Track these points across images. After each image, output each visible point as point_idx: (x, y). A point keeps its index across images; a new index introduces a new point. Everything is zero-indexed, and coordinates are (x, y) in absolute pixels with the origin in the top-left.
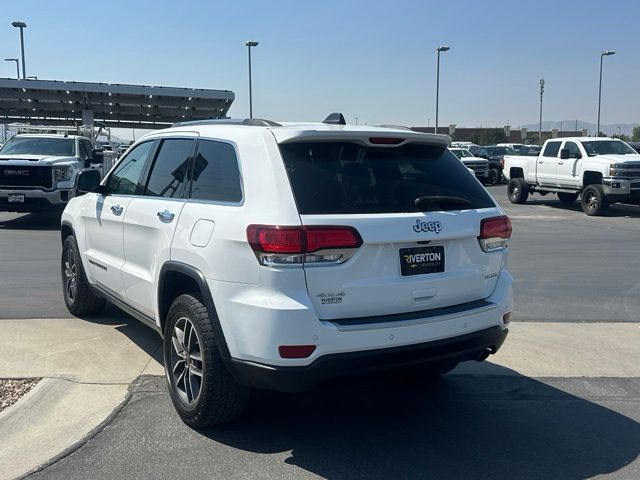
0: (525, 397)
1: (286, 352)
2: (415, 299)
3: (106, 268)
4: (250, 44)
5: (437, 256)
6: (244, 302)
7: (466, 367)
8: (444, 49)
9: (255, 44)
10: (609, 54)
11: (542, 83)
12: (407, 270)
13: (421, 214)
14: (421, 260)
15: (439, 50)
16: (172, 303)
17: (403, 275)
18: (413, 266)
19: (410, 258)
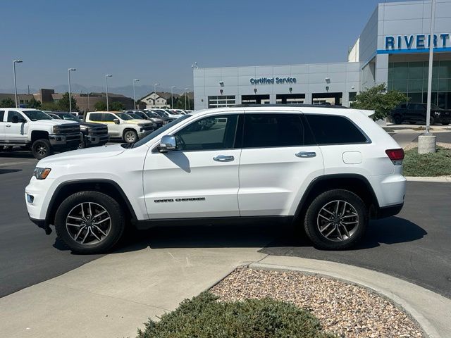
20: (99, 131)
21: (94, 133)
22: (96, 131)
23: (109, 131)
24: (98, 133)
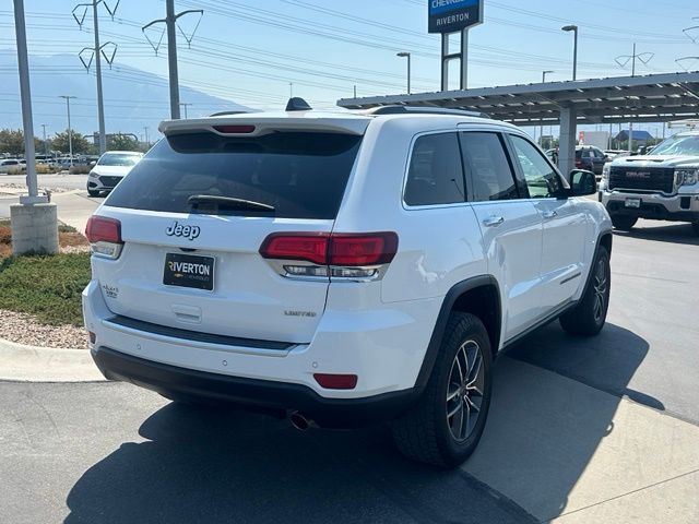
2: (178, 314)
5: (206, 270)
12: (170, 278)
14: (188, 270)
17: (165, 283)
18: (178, 275)
19: (175, 266)
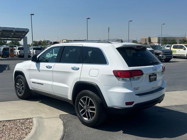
0: (163, 112)
1: (127, 104)
3: (43, 84)
4: (31, 15)
6: (114, 91)
7: (158, 105)
8: (89, 18)
9: (33, 15)
10: (131, 21)
11: (109, 28)
13: (152, 66)
14: (152, 78)
15: (87, 19)
16: (79, 93)
17: (150, 82)
18: (152, 79)
20: (165, 53)
21: (164, 54)
22: (164, 53)
23: (173, 53)
24: (165, 54)
